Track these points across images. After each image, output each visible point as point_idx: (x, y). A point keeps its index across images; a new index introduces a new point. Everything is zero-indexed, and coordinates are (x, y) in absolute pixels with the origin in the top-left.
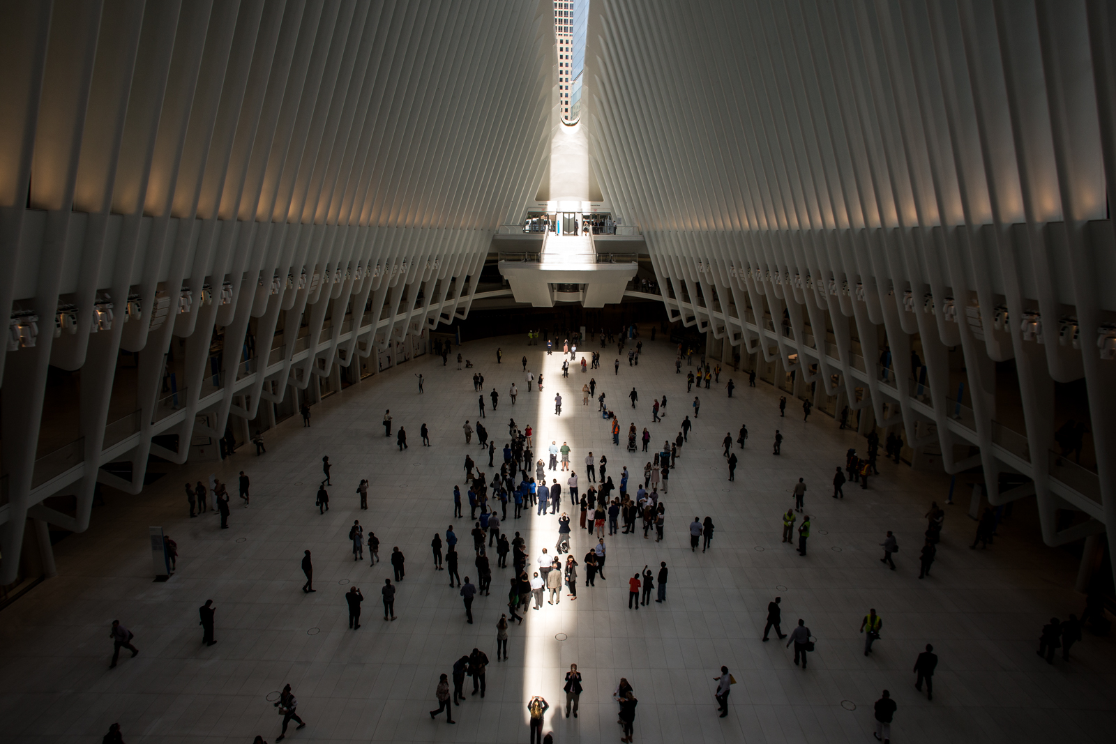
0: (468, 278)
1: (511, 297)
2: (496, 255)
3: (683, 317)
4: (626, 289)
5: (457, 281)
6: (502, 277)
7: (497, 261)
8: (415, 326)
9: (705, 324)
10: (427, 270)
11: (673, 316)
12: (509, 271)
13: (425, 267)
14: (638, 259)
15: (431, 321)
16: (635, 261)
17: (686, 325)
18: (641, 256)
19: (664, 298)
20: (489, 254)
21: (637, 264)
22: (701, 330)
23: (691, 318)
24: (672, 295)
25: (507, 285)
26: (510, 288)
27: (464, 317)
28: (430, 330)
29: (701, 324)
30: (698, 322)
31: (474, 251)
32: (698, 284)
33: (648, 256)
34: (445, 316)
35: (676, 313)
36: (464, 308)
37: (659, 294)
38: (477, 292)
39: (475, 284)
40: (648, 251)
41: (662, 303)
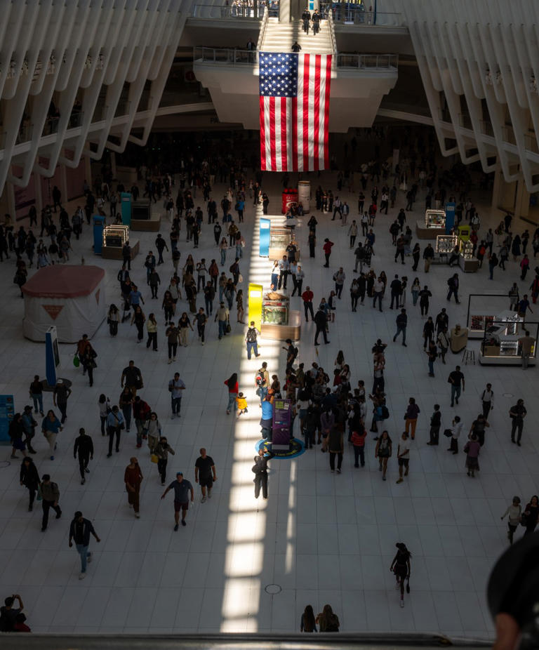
0: (149, 84)
1: (212, 113)
2: (190, 49)
3: (461, 149)
4: (380, 107)
5: (132, 89)
6: (199, 83)
7: (191, 60)
8: (69, 153)
9: (492, 161)
10: (87, 71)
11: (447, 148)
12: (210, 74)
13: (84, 66)
14: (398, 62)
15: (94, 147)
16: (394, 65)
17: (466, 161)
18: (402, 57)
19: (436, 120)
20: (180, 49)
21: (396, 70)
22: (487, 169)
23: (473, 152)
24: (446, 117)
25: (205, 96)
26: (211, 101)
27: (143, 143)
28: (93, 161)
29: (486, 160)
30: (482, 157)
31: (156, 43)
32: (484, 101)
33: (413, 58)
34: (114, 139)
35: (451, 143)
36: (143, 129)
37: (428, 114)
38: (162, 105)
39: (157, 95)
40: (413, 51)
41: (432, 128)
